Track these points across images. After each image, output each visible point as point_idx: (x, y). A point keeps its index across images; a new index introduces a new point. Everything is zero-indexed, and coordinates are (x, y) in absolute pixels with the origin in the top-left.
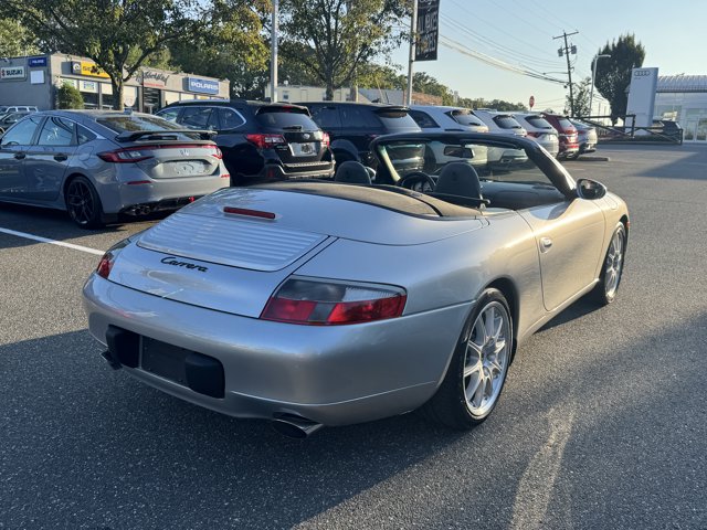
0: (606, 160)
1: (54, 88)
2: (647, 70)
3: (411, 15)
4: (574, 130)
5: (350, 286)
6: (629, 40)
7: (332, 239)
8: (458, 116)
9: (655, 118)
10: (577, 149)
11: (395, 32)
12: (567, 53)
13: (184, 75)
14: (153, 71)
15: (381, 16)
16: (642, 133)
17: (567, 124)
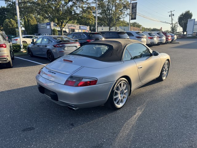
0: (179, 43)
1: (52, 29)
2: (193, 19)
3: (130, 9)
4: (170, 36)
5: (84, 78)
6: (188, 12)
7: (83, 67)
8: (139, 33)
9: (194, 32)
10: (171, 41)
11: (126, 13)
12: (172, 16)
13: (79, 25)
14: (73, 25)
15: (122, 9)
16: (190, 36)
17: (168, 34)
